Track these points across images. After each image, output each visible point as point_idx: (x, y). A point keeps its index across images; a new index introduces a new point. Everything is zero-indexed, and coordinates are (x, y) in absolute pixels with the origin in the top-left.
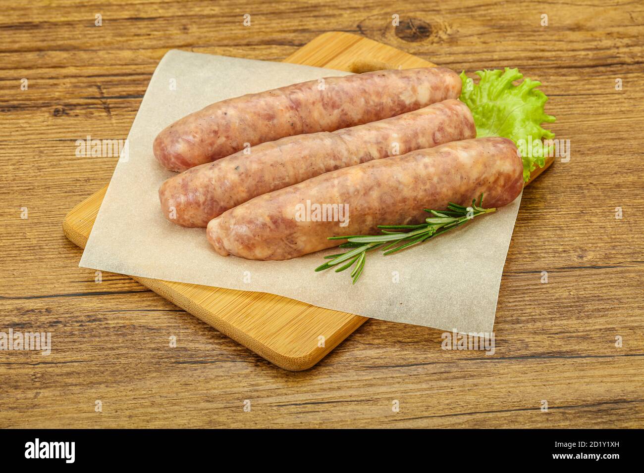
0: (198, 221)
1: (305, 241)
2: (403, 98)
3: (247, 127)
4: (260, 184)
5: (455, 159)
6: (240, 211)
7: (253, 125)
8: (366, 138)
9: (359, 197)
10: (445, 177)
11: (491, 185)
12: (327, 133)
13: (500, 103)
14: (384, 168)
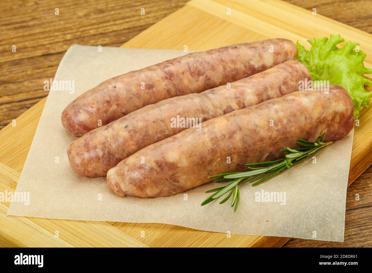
0: (100, 172)
1: (185, 179)
2: (252, 63)
3: (132, 96)
4: (146, 138)
5: (299, 104)
6: (131, 160)
7: (137, 94)
8: (227, 95)
9: (225, 140)
10: (292, 119)
11: (330, 122)
12: (196, 94)
13: (328, 62)
14: (243, 116)
